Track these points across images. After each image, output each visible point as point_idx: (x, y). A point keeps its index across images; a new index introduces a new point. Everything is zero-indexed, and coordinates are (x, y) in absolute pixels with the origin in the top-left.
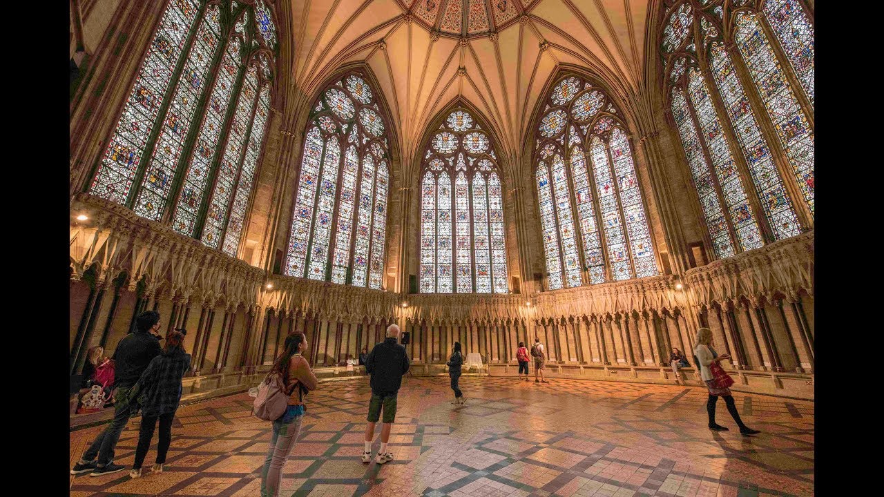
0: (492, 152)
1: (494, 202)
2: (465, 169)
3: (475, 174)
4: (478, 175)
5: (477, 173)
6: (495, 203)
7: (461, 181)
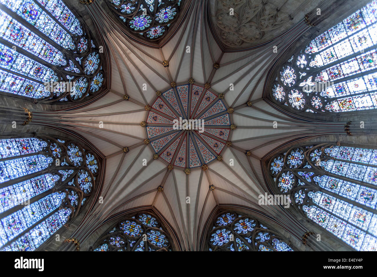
0: (84, 200)
1: (42, 230)
2: (63, 180)
3: (62, 192)
4: (63, 196)
5: (64, 193)
6: (40, 234)
7: (50, 180)
